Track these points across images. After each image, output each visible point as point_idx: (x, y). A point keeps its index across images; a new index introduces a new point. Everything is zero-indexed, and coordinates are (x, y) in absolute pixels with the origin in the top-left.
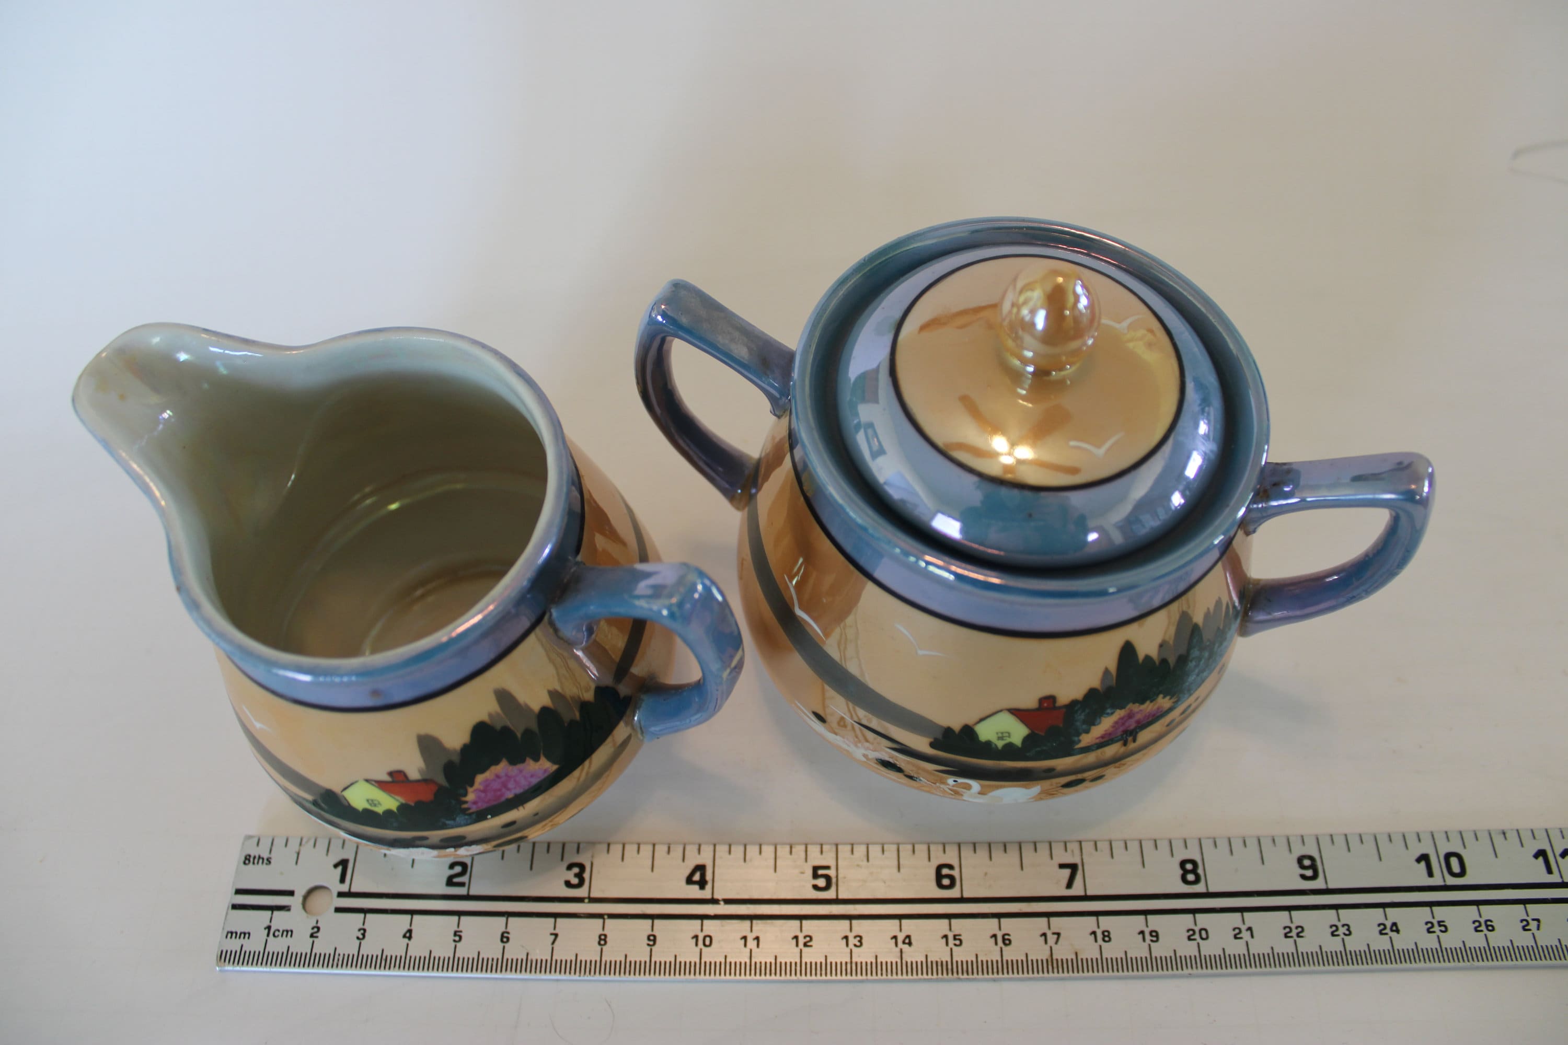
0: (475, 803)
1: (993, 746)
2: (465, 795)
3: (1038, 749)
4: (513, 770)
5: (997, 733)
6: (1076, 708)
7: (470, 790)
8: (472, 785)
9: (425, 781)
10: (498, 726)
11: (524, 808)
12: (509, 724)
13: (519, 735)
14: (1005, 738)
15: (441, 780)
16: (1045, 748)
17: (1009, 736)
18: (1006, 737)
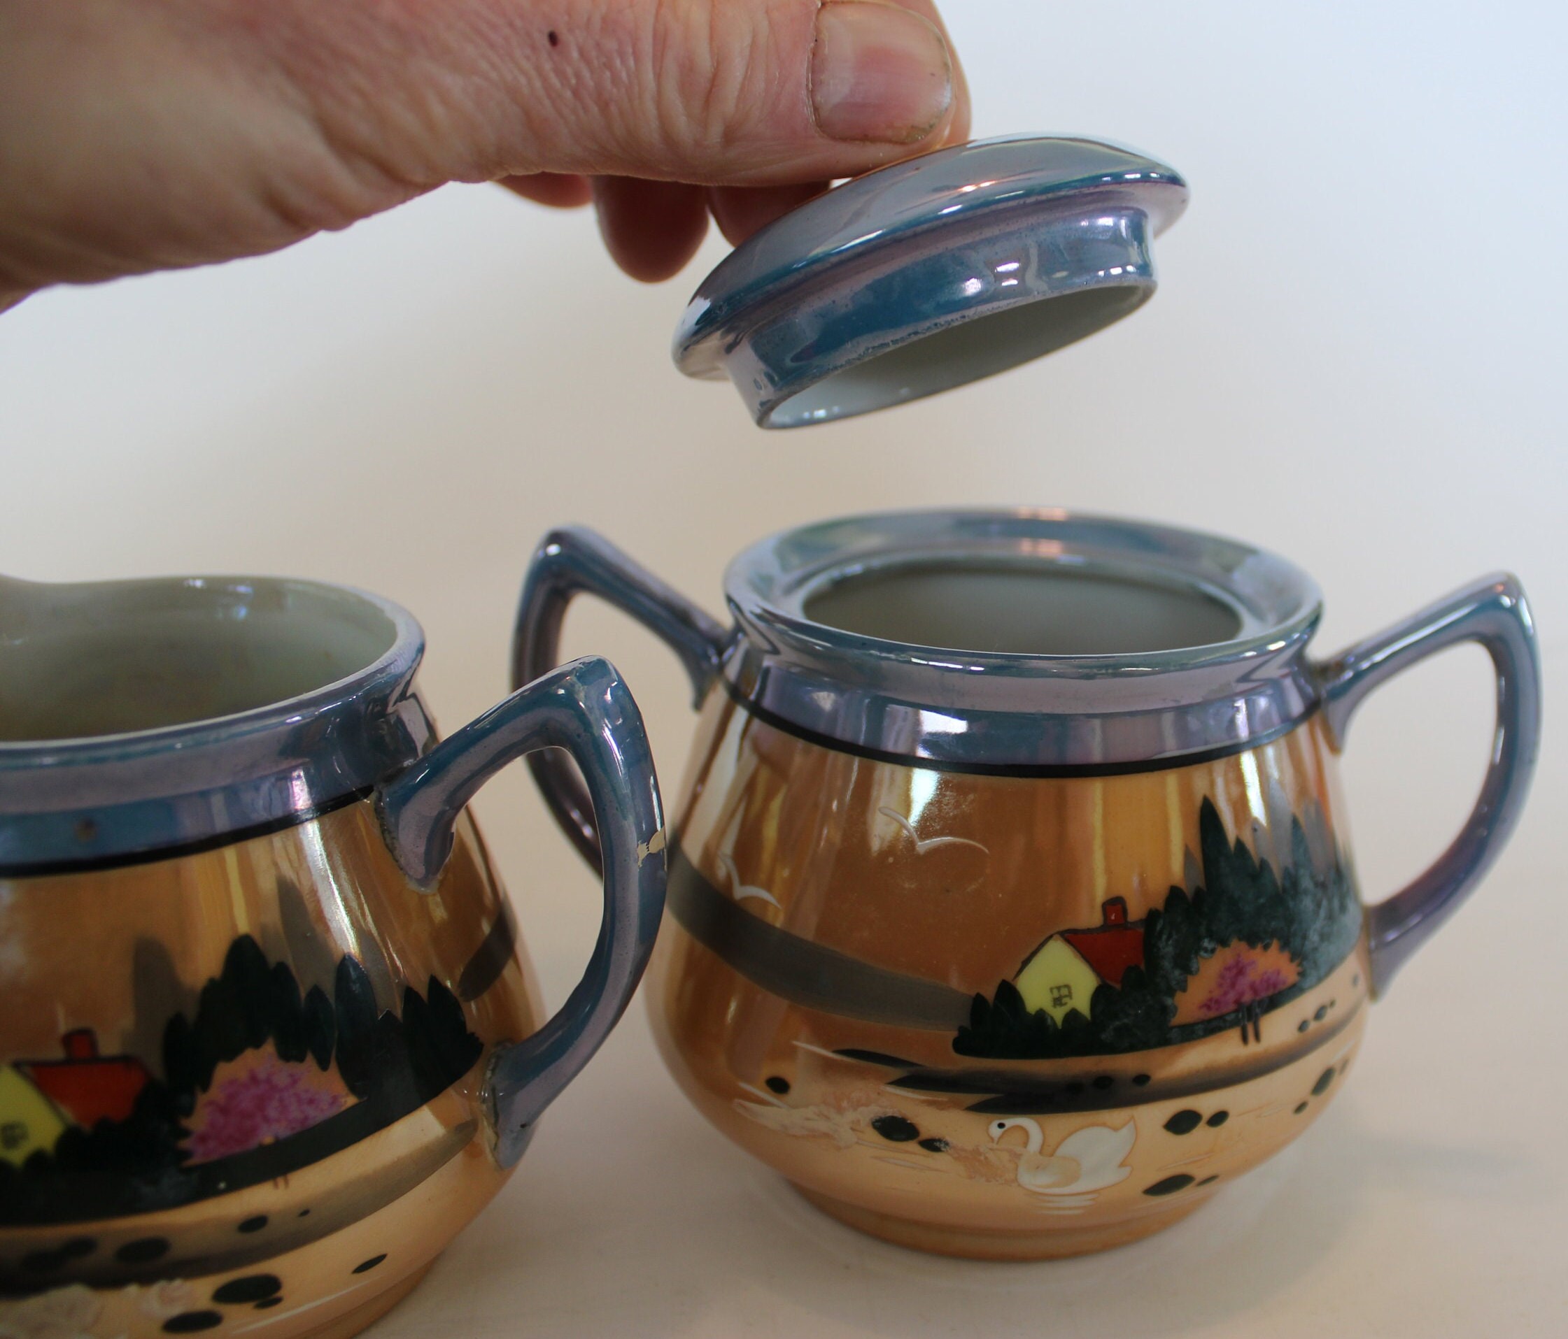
0: (203, 1139)
1: (1049, 1021)
2: (189, 1111)
3: (1117, 1023)
4: (282, 1072)
5: (1051, 990)
6: (1159, 927)
7: (202, 1099)
8: (206, 1086)
9: (125, 1060)
10: (272, 959)
11: (287, 1183)
12: (290, 962)
13: (303, 993)
14: (1064, 1000)
15: (154, 1063)
16: (1126, 1021)
17: (1070, 996)
18: (1066, 996)
